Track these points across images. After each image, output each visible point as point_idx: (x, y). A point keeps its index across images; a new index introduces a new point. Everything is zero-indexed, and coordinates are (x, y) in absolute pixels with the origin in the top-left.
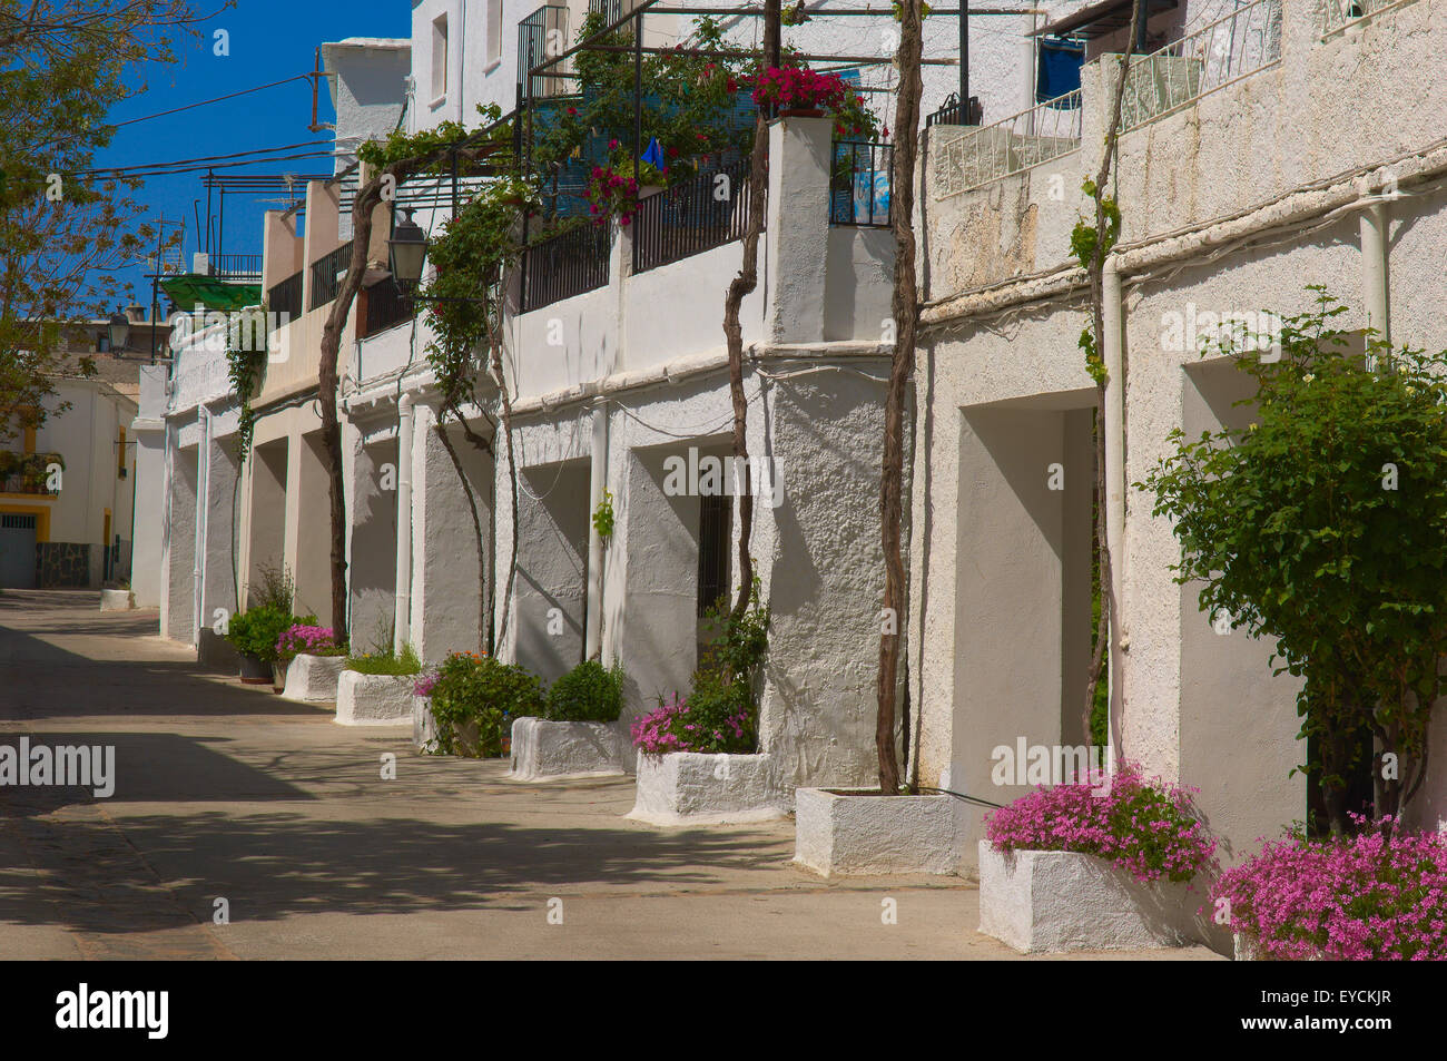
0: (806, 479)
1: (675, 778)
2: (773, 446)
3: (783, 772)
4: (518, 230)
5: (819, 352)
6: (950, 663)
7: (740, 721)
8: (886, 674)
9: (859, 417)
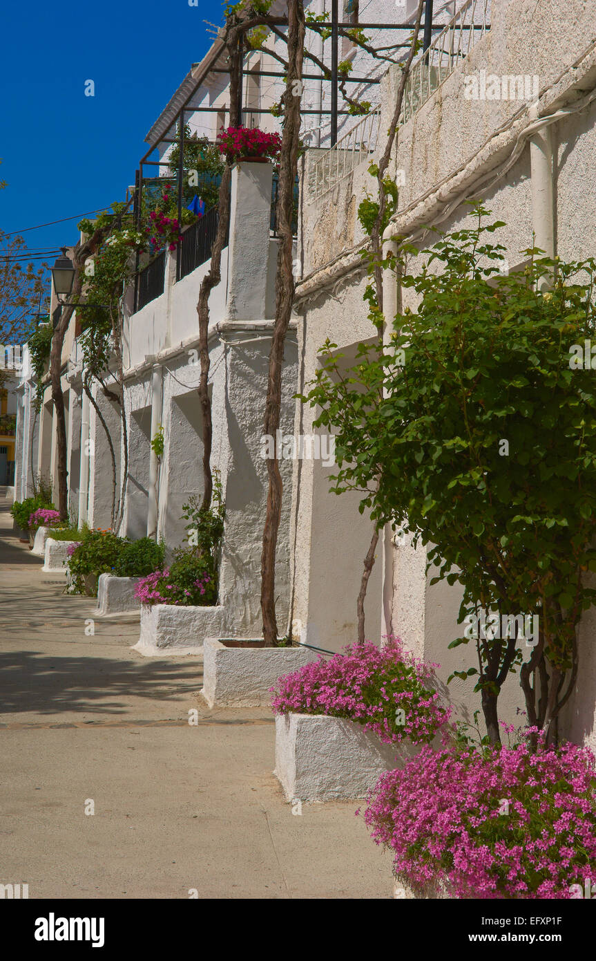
0: (252, 415)
1: (156, 622)
2: (229, 392)
3: (234, 619)
4: (134, 262)
5: (261, 326)
6: (308, 547)
7: (204, 584)
8: (267, 556)
9: (290, 372)
